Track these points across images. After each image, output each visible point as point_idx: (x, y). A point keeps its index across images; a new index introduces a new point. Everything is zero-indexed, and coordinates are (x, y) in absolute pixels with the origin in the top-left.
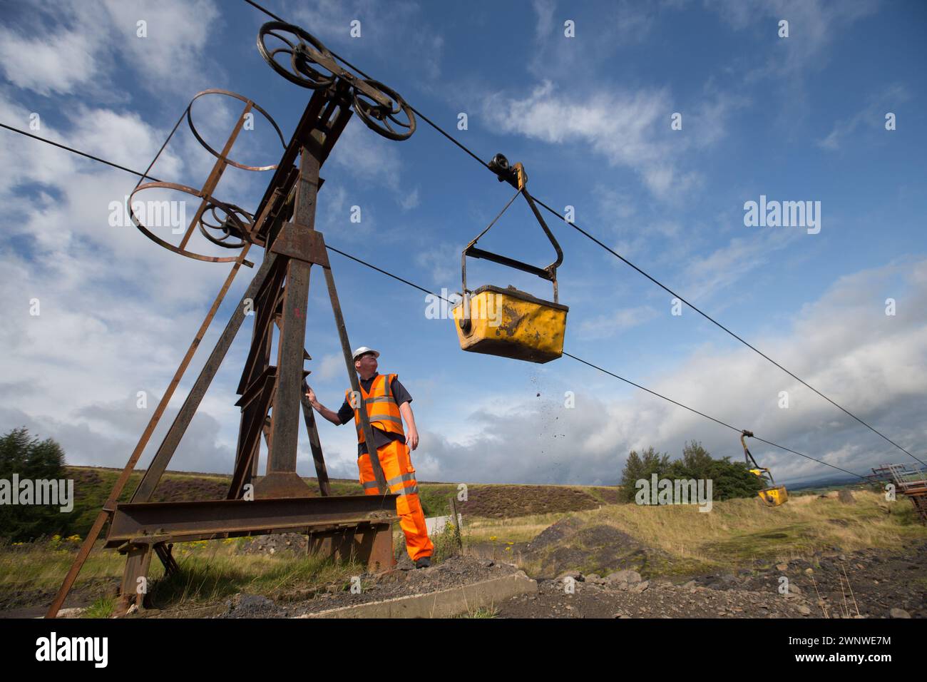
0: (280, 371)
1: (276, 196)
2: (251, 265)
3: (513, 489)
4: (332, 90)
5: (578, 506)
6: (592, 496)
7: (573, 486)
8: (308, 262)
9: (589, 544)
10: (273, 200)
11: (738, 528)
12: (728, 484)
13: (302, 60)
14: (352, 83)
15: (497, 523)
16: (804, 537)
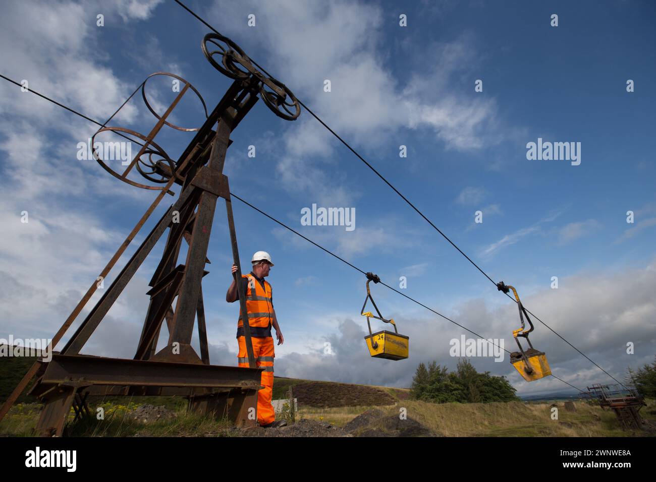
0: (188, 270)
1: (197, 148)
2: (172, 194)
3: (333, 386)
4: (247, 82)
5: (380, 402)
6: (390, 395)
7: (377, 386)
8: (215, 194)
9: (390, 428)
10: (194, 151)
11: (496, 424)
12: (488, 392)
13: (230, 59)
14: (261, 79)
15: (319, 411)
16: (542, 433)
